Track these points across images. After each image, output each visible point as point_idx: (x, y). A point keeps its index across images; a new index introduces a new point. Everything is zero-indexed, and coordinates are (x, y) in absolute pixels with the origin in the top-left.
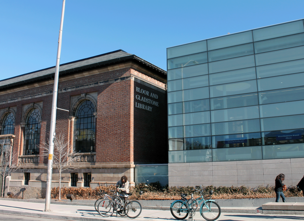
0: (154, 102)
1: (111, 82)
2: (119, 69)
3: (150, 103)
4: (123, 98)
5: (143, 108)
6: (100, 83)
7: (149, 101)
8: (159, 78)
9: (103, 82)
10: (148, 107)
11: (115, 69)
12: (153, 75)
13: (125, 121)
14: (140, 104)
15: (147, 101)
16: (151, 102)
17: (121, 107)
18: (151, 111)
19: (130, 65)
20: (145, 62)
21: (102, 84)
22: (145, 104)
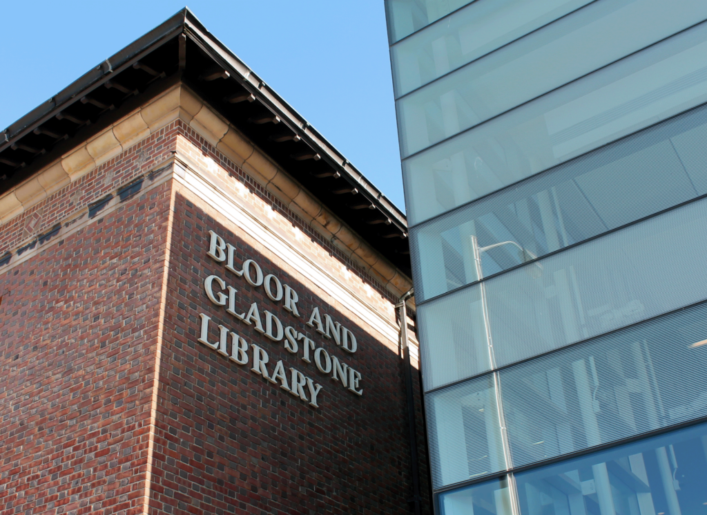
0: (336, 360)
1: (71, 227)
2: (117, 151)
3: (306, 356)
4: (119, 292)
5: (256, 368)
6: (20, 252)
7: (301, 342)
8: (360, 252)
9: (32, 246)
10: (295, 372)
11: (100, 162)
12: (322, 220)
13: (120, 425)
14: (236, 337)
15: (285, 337)
16: (312, 352)
17: (103, 346)
18: (314, 402)
19: (174, 109)
20: (263, 91)
21: (28, 254)
22: (275, 348)
